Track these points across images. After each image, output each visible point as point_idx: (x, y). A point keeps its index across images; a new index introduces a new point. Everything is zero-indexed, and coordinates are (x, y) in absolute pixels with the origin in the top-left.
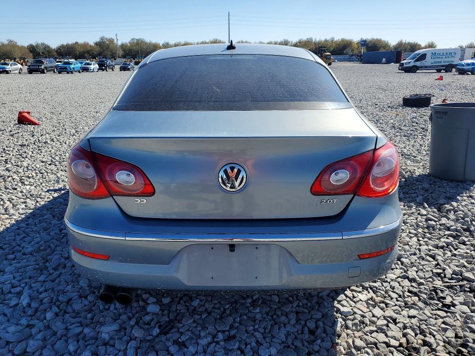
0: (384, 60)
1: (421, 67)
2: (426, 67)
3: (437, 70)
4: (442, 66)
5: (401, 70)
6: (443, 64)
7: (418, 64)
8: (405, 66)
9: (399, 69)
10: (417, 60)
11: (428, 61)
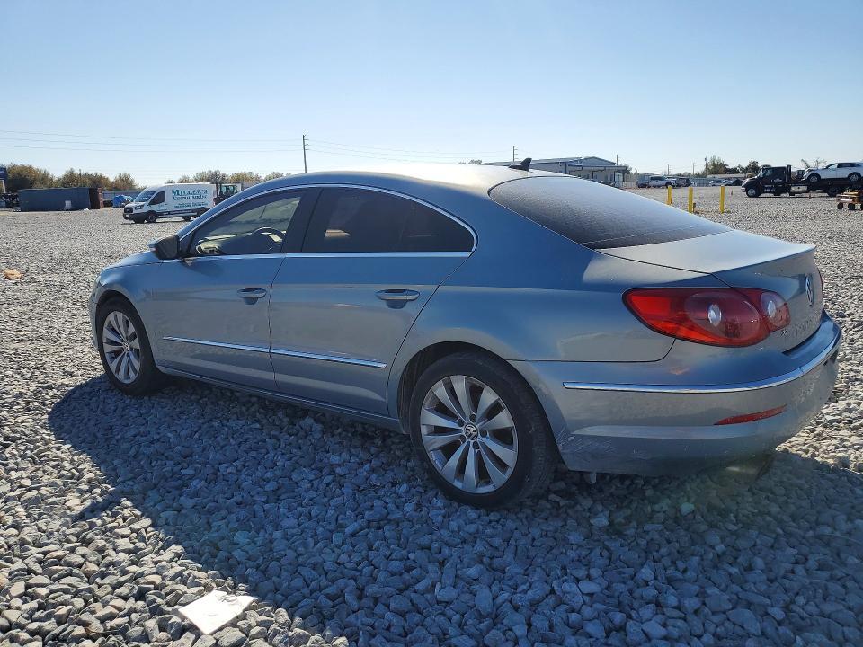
0: (68, 203)
1: (161, 214)
2: (169, 213)
3: (184, 217)
4: (192, 211)
5: (130, 218)
6: (192, 208)
7: (155, 208)
8: (135, 212)
9: (126, 218)
10: (153, 202)
11: (170, 204)
